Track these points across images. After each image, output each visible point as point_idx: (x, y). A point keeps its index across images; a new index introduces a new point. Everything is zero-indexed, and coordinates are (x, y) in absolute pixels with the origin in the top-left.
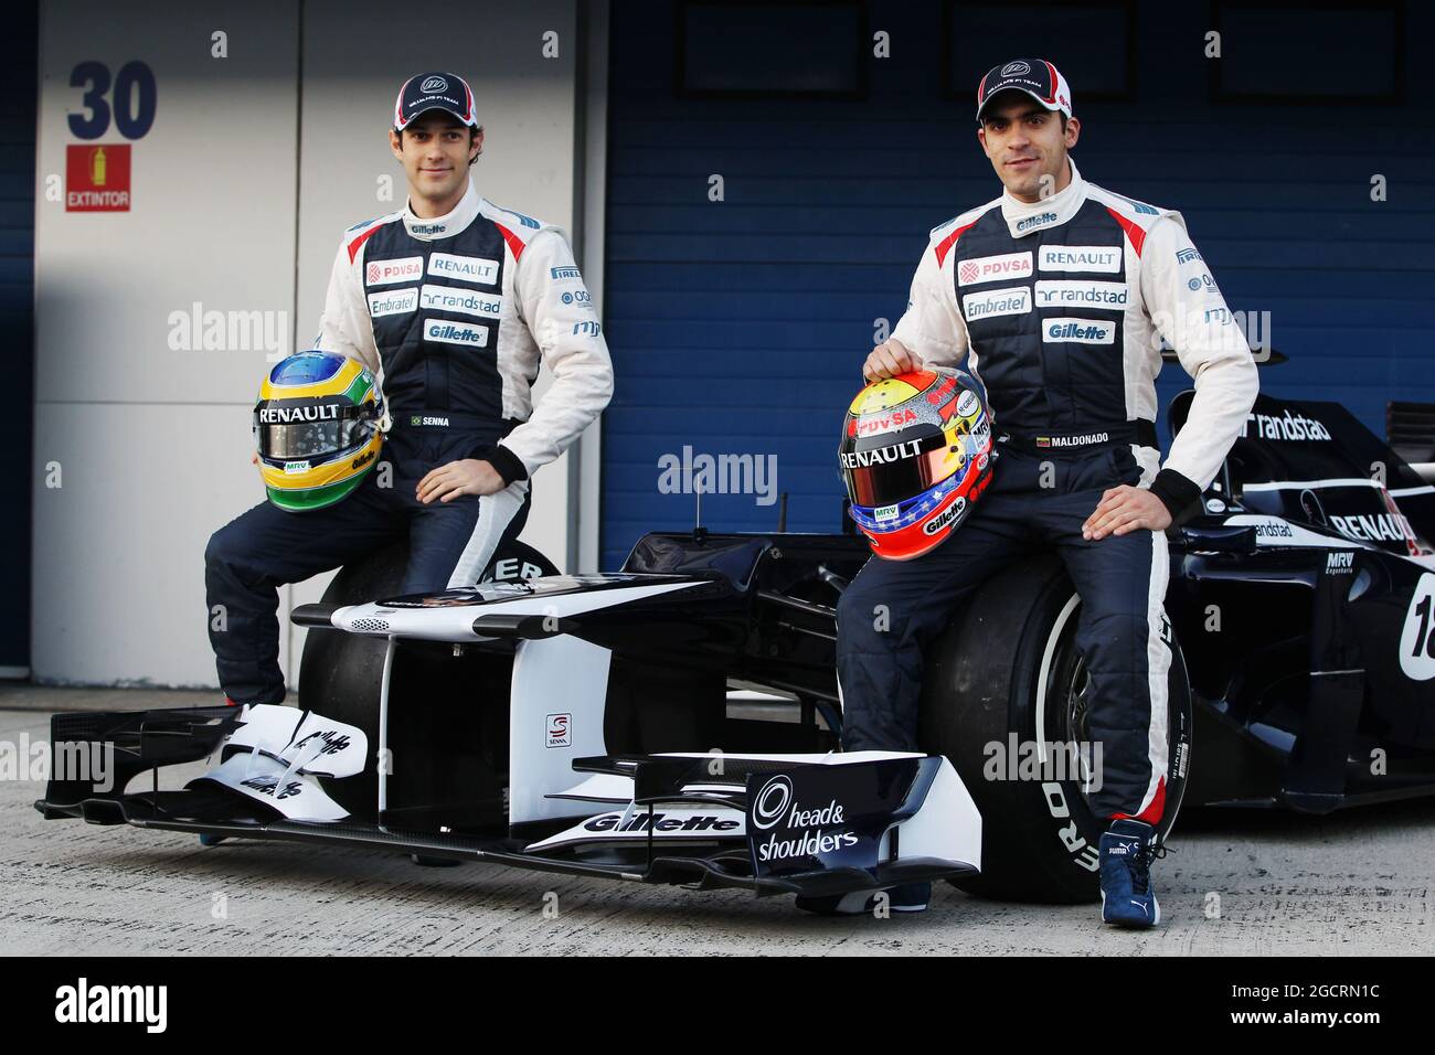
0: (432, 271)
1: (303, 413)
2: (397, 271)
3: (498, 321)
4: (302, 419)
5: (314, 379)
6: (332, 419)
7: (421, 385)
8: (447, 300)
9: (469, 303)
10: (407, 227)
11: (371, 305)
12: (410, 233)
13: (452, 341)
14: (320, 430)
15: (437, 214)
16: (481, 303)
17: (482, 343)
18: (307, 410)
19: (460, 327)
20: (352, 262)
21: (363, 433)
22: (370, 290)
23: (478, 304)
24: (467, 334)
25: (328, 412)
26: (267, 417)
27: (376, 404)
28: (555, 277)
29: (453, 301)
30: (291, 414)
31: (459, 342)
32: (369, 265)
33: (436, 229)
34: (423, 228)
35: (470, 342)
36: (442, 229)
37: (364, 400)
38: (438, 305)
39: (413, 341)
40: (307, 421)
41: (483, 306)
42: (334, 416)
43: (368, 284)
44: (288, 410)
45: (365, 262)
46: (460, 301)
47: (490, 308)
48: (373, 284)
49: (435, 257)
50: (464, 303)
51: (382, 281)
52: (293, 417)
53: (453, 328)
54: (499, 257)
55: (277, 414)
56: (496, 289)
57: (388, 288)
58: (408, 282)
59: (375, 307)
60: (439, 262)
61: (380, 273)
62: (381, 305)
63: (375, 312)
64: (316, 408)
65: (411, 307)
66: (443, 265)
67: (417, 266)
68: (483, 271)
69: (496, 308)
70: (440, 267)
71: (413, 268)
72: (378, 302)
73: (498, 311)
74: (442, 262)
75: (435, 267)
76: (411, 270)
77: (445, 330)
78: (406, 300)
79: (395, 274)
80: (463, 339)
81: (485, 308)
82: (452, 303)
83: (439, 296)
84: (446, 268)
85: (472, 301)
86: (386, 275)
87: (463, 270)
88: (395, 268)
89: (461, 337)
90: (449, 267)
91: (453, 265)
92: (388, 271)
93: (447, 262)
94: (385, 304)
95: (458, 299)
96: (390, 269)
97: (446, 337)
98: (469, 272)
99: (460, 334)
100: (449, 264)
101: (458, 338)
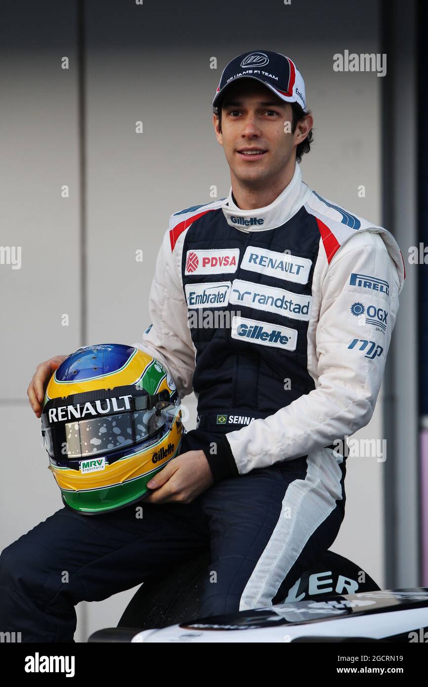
0: (246, 266)
1: (95, 407)
2: (213, 262)
3: (306, 324)
4: (94, 413)
5: (103, 371)
6: (125, 412)
8: (257, 298)
9: (279, 303)
10: (226, 216)
11: (188, 296)
12: (230, 222)
13: (259, 341)
14: (114, 424)
16: (291, 303)
17: (291, 346)
18: (98, 403)
19: (268, 328)
20: (173, 248)
22: (189, 280)
23: (288, 304)
24: (275, 336)
25: (121, 403)
26: (57, 416)
28: (353, 282)
29: (264, 300)
31: (267, 343)
32: (188, 253)
33: (254, 221)
34: (241, 220)
35: (278, 345)
36: (260, 222)
37: (159, 390)
38: (247, 302)
39: (221, 338)
40: (99, 415)
41: (293, 307)
42: (128, 407)
43: (187, 273)
44: (78, 406)
45: (185, 249)
46: (270, 300)
47: (300, 309)
48: (190, 273)
49: (250, 250)
50: (275, 303)
51: (200, 271)
53: (261, 328)
54: (313, 256)
56: (306, 289)
57: (205, 280)
58: (223, 275)
59: (191, 299)
60: (254, 257)
61: (197, 262)
62: (197, 297)
63: (191, 304)
64: (108, 400)
65: (224, 301)
66: (258, 261)
67: (234, 258)
68: (295, 269)
69: (305, 310)
70: (255, 262)
71: (230, 260)
72: (194, 293)
73: (307, 313)
74: (257, 257)
75: (250, 261)
76: (228, 262)
77: (253, 329)
78: (220, 294)
79: (212, 265)
80: (271, 340)
81: (294, 309)
82: (262, 301)
83: (250, 293)
84: (260, 263)
85: (282, 301)
86: (204, 266)
87: (278, 267)
88: (213, 259)
89: (268, 338)
90: (263, 263)
91: (268, 261)
92: (207, 261)
93: (262, 257)
94: (201, 295)
95: (269, 298)
96: (208, 259)
97: (253, 337)
98: (282, 270)
99: (267, 335)
100: (264, 259)
101: (266, 339)
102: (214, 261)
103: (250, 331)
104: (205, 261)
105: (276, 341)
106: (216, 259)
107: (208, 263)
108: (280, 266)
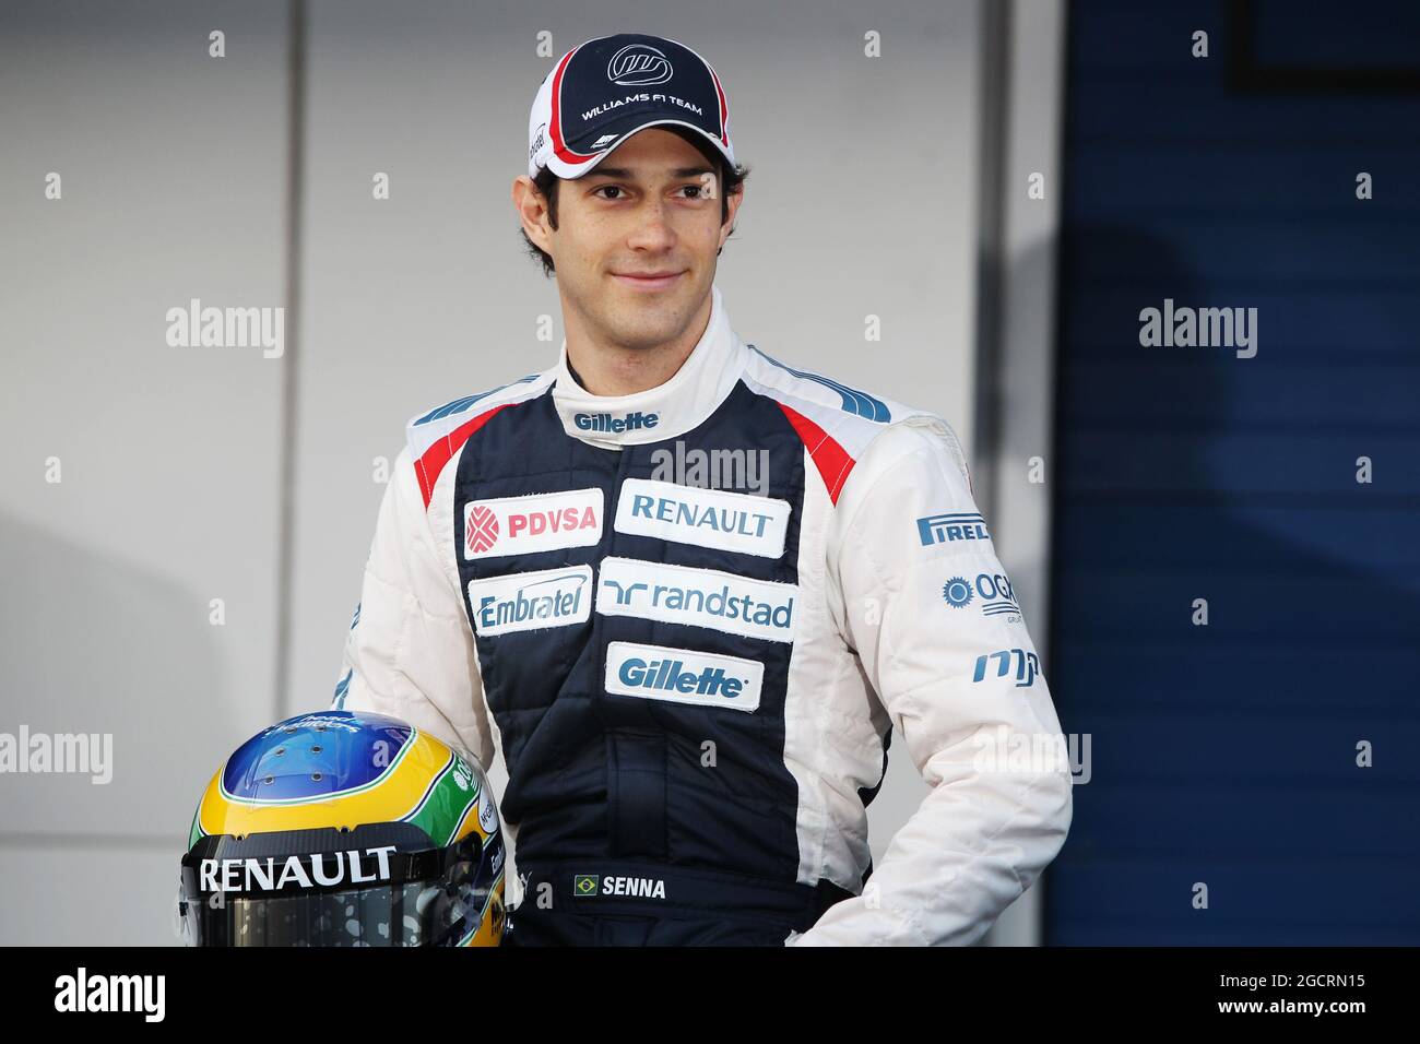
0: (626, 523)
1: (308, 868)
2: (536, 523)
3: (786, 649)
4: (305, 882)
6: (379, 883)
7: (600, 797)
8: (663, 596)
9: (716, 604)
10: (562, 415)
11: (476, 606)
12: (571, 429)
13: (673, 696)
14: (350, 911)
15: (633, 385)
16: (747, 602)
17: (748, 700)
18: (317, 860)
19: (695, 662)
20: (427, 501)
21: (456, 915)
22: (472, 570)
23: (740, 607)
24: (712, 680)
25: (369, 865)
26: (218, 878)
27: (486, 841)
28: (927, 539)
29: (679, 599)
30: (278, 871)
31: (693, 698)
32: (469, 508)
33: (635, 421)
34: (604, 421)
35: (718, 700)
36: (650, 421)
37: (459, 833)
38: (641, 608)
39: (579, 695)
40: (317, 887)
41: (751, 610)
42: (385, 874)
43: (469, 555)
44: (271, 862)
45: (460, 501)
46: (695, 599)
47: (770, 615)
48: (481, 555)
49: (631, 488)
50: (704, 603)
51: (504, 547)
52: (284, 878)
53: (678, 665)
54: (789, 488)
55: (242, 871)
56: (783, 569)
57: (517, 567)
58: (566, 551)
59: (485, 613)
60: (644, 502)
61: (496, 527)
62: (500, 606)
63: (486, 624)
64: (340, 855)
65: (575, 612)
66: (654, 510)
67: (589, 511)
68: (752, 525)
69: (782, 617)
70: (648, 515)
71: (580, 517)
72: (492, 599)
73: (787, 624)
74: (651, 502)
75: (635, 513)
76: (575, 520)
77: (658, 668)
78: (563, 594)
79: (534, 532)
80: (701, 691)
81: (756, 616)
82: (674, 602)
83: (644, 587)
84: (660, 516)
85: (723, 598)
86: (513, 534)
87: (703, 521)
88: (533, 516)
89: (696, 687)
90: (666, 515)
91: (676, 509)
92: (518, 522)
93: (663, 502)
94: (512, 603)
95: (690, 593)
96: (522, 518)
97: (659, 685)
98: (715, 527)
99: (693, 679)
100: (668, 506)
101: (689, 690)
102: (538, 523)
103: (652, 673)
104: (516, 523)
105: (712, 691)
106: (541, 516)
107: (522, 526)
108: (708, 518)
